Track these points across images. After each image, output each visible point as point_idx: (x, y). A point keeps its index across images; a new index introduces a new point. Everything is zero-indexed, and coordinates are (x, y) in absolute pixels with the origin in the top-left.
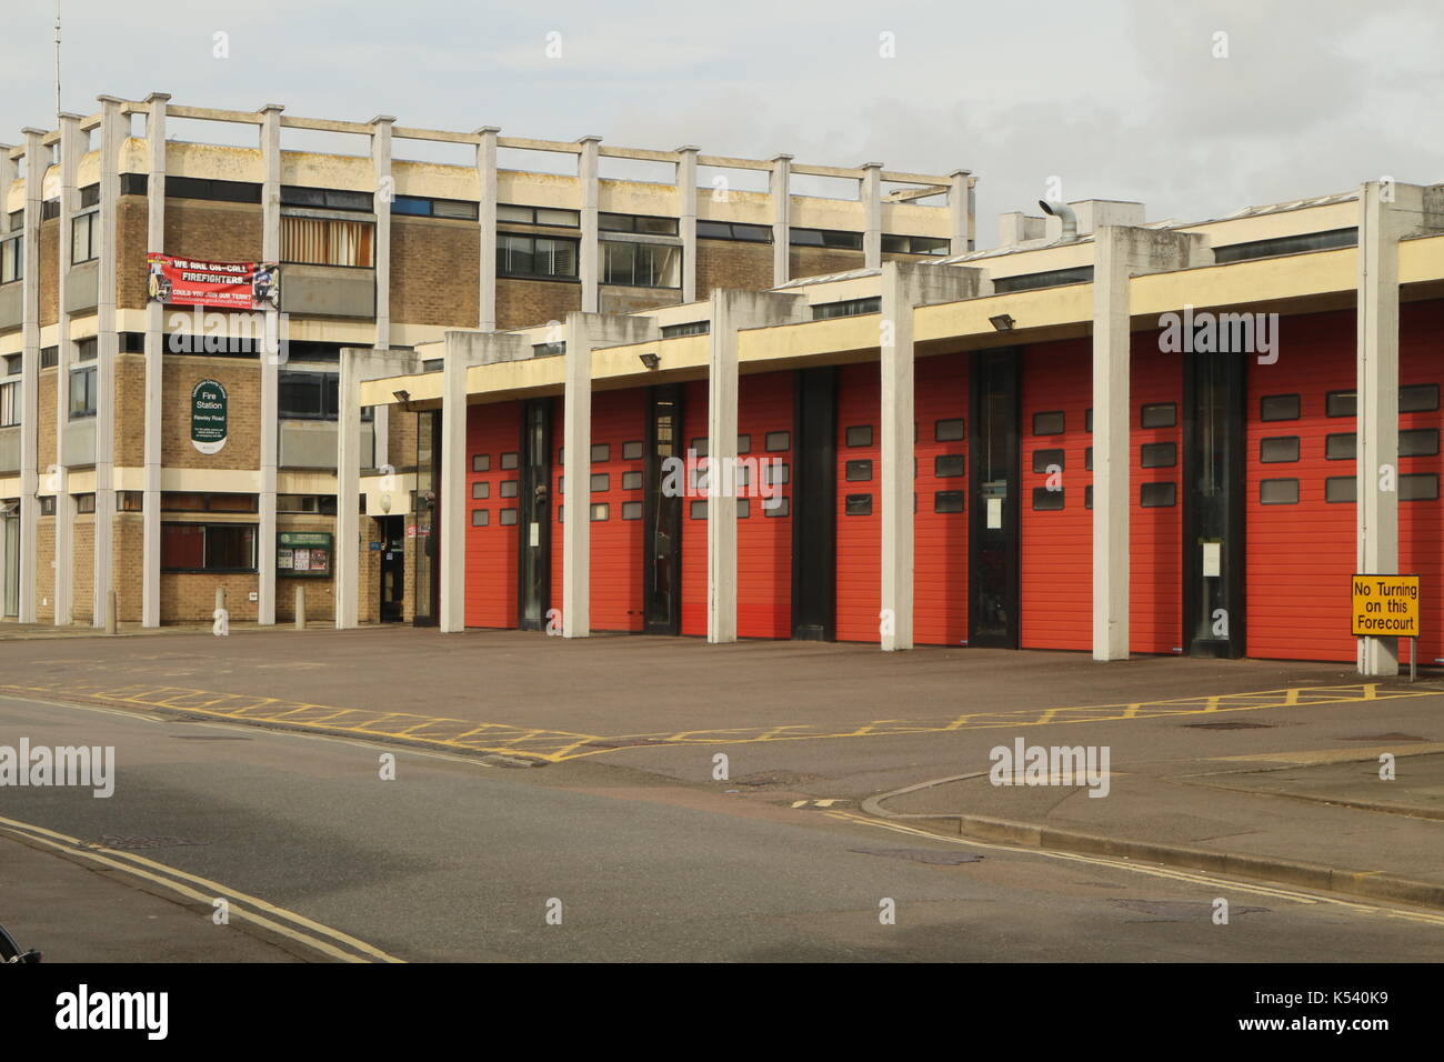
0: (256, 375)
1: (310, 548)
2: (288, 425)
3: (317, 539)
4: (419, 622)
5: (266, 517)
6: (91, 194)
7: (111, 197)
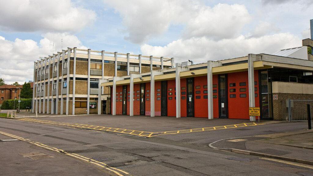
0: (87, 83)
1: (94, 104)
2: (91, 89)
3: (95, 103)
4: (109, 114)
5: (89, 101)
6: (66, 60)
7: (69, 60)
